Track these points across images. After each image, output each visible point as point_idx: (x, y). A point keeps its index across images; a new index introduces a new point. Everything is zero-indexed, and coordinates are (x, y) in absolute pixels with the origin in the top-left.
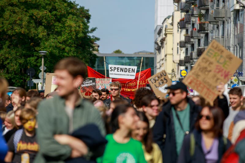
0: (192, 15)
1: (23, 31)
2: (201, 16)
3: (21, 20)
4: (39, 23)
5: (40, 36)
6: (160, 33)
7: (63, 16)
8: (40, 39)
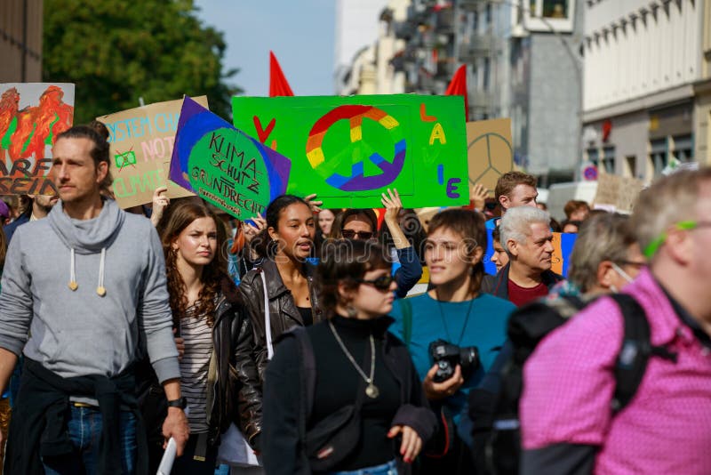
0: (421, 45)
1: (100, 70)
2: (437, 48)
3: (96, 48)
4: (129, 56)
5: (133, 80)
6: (347, 78)
7: (176, 43)
8: (131, 87)
